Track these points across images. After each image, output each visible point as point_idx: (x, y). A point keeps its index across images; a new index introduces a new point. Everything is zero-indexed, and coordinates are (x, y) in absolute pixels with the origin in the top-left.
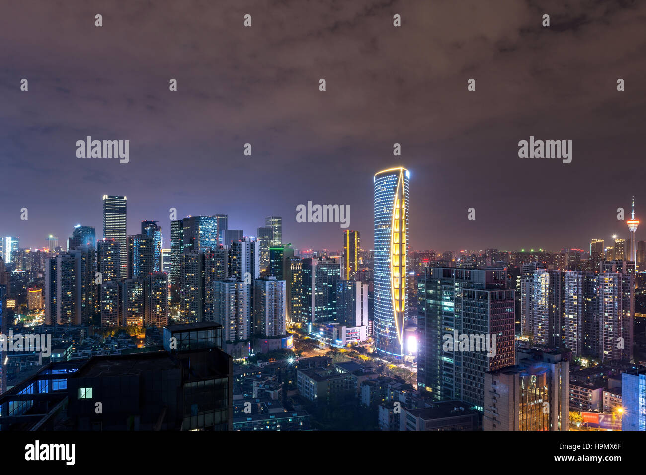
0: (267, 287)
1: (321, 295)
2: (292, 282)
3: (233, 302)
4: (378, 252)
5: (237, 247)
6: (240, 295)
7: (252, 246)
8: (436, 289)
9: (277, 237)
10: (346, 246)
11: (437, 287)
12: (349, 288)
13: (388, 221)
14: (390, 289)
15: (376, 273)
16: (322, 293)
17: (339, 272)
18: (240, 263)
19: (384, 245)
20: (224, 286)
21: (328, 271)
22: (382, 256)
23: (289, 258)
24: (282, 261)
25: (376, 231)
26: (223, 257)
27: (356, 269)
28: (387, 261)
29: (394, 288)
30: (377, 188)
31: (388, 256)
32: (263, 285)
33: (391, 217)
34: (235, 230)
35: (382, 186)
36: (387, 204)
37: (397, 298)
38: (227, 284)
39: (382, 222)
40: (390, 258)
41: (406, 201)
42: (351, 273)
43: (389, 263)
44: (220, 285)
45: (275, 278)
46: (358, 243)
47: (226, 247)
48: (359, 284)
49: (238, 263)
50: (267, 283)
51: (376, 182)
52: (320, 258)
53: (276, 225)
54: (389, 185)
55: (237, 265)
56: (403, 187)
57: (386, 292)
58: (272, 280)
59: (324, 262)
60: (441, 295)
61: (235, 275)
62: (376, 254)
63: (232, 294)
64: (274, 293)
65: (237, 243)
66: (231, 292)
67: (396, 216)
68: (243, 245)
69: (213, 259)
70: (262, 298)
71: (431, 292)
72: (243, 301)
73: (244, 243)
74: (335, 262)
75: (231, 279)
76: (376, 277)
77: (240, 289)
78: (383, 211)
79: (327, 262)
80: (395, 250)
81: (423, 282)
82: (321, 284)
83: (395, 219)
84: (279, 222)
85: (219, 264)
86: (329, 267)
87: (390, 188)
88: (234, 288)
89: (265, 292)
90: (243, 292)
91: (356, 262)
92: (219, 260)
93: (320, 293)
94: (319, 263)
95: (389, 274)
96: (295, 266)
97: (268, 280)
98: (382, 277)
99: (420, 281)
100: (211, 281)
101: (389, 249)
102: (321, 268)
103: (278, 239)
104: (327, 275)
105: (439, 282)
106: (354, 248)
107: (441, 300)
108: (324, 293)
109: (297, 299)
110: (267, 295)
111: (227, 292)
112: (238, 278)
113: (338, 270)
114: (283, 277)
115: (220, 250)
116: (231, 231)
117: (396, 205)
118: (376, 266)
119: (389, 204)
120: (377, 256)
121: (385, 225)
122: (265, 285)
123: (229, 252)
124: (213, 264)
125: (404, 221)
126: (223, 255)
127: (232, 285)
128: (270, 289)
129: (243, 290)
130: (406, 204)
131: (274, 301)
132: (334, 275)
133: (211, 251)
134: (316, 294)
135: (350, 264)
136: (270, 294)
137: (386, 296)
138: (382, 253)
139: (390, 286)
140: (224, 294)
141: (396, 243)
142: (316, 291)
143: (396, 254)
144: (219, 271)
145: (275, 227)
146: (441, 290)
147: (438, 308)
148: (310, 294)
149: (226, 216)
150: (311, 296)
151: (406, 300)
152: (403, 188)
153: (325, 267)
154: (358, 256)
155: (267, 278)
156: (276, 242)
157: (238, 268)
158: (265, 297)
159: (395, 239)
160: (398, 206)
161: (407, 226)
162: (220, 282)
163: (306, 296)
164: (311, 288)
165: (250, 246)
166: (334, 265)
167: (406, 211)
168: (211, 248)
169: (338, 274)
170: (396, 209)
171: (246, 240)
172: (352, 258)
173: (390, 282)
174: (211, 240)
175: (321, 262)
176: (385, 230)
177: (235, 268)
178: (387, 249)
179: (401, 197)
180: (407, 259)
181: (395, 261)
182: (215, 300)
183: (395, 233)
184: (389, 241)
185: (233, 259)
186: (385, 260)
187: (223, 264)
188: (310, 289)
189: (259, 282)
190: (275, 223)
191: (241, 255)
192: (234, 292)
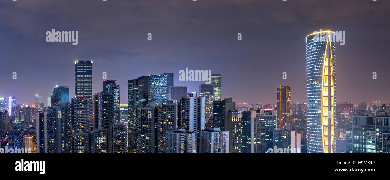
0: (213, 137)
1: (259, 144)
2: (233, 133)
3: (183, 150)
4: (310, 104)
5: (186, 101)
6: (189, 144)
7: (199, 100)
8: (361, 135)
9: (217, 93)
10: (279, 100)
11: (361, 133)
12: (284, 137)
13: (318, 77)
14: (321, 137)
15: (308, 123)
16: (260, 142)
17: (275, 123)
18: (188, 116)
19: (315, 98)
20: (175, 136)
21: (265, 122)
22: (313, 107)
23: (230, 111)
24: (224, 114)
25: (308, 86)
26: (173, 110)
27: (287, 120)
28: (318, 112)
29: (324, 136)
30: (308, 48)
31: (318, 108)
32: (209, 135)
33: (321, 74)
34: (180, 86)
35: (313, 47)
36: (317, 62)
37: (327, 143)
38: (178, 135)
39: (312, 78)
40: (321, 109)
41: (333, 59)
42: (283, 123)
43: (320, 114)
44: (171, 135)
45: (219, 129)
46: (289, 97)
47: (175, 102)
48: (293, 133)
49: (187, 116)
50: (213, 133)
51: (307, 43)
52: (258, 111)
53: (216, 81)
54: (319, 45)
55: (186, 117)
56: (331, 47)
57: (317, 140)
58: (217, 131)
59: (262, 115)
60: (365, 140)
61: (184, 126)
62: (308, 106)
63: (182, 143)
64: (218, 142)
65: (185, 98)
66: (181, 141)
67: (325, 72)
68: (191, 100)
69: (165, 112)
70: (208, 147)
71: (357, 137)
72: (191, 150)
73: (192, 98)
74: (271, 114)
75: (181, 130)
76: (308, 126)
77: (189, 139)
78: (314, 68)
79: (265, 114)
80: (325, 102)
81: (351, 129)
82: (259, 134)
83: (325, 75)
84: (219, 79)
85: (170, 117)
86: (266, 118)
87: (320, 48)
88: (184, 138)
89: (210, 142)
90: (191, 141)
91: (287, 114)
92: (169, 113)
93: (258, 142)
94: (257, 115)
95: (320, 124)
96: (236, 118)
97: (213, 131)
98: (313, 126)
99: (348, 128)
100: (163, 131)
101: (320, 101)
102: (260, 120)
103: (218, 94)
104: (264, 125)
105: (363, 129)
106: (286, 101)
107: (365, 144)
108: (262, 142)
109: (237, 148)
110: (212, 144)
111: (178, 141)
112: (186, 129)
113: (275, 121)
114: (225, 128)
115: (171, 104)
116: (177, 87)
117: (326, 63)
118: (308, 117)
119: (319, 62)
120: (309, 107)
121: (316, 81)
122: (210, 135)
123: (179, 106)
124: (165, 117)
125: (332, 77)
126: (173, 108)
127: (182, 135)
128: (214, 139)
129: (191, 140)
130: (333, 62)
131: (218, 150)
132: (271, 125)
133: (163, 105)
134: (255, 143)
135: (283, 116)
136: (215, 144)
137: (317, 143)
138: (314, 105)
139: (321, 134)
140: (175, 143)
141: (325, 96)
142: (255, 141)
143: (326, 105)
144: (170, 123)
145: (215, 83)
146: (365, 135)
147: (362, 150)
148: (250, 143)
149: (173, 74)
150: (250, 145)
151: (334, 146)
152: (331, 49)
153: (263, 118)
154: (290, 108)
155: (212, 129)
156: (216, 96)
157: (187, 120)
158: (210, 145)
159: (325, 92)
160: (327, 64)
161: (334, 81)
162: (172, 133)
163: (246, 145)
164: (251, 138)
165: (196, 100)
166: (270, 116)
167: (334, 68)
168: (163, 103)
169: (275, 125)
170: (325, 66)
171: (194, 96)
172: (284, 110)
173: (321, 130)
174: (162, 95)
175: (260, 114)
176: (316, 85)
177: (184, 120)
178: (318, 101)
179: (329, 56)
180: (335, 110)
181: (325, 112)
182: (167, 148)
183: (324, 88)
184: (320, 95)
185: (183, 113)
186: (316, 111)
187: (173, 117)
188: (249, 139)
189: (205, 132)
190: (215, 79)
191: (189, 109)
192: (184, 141)
